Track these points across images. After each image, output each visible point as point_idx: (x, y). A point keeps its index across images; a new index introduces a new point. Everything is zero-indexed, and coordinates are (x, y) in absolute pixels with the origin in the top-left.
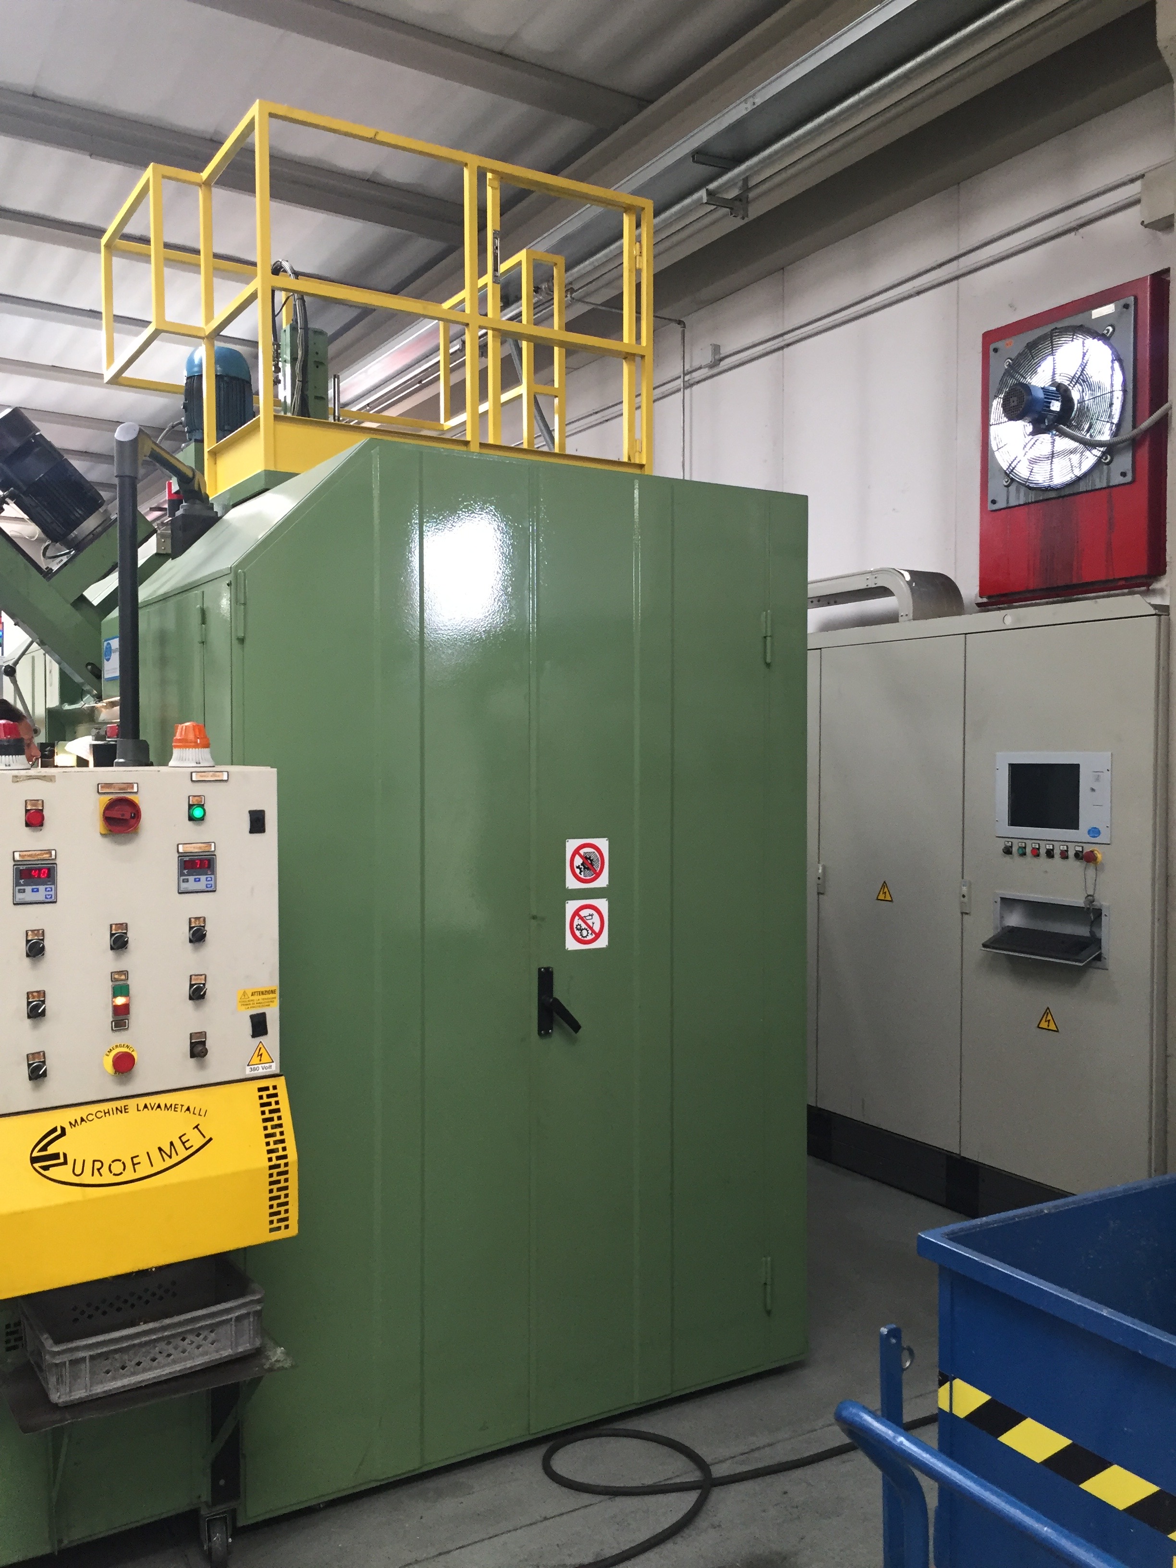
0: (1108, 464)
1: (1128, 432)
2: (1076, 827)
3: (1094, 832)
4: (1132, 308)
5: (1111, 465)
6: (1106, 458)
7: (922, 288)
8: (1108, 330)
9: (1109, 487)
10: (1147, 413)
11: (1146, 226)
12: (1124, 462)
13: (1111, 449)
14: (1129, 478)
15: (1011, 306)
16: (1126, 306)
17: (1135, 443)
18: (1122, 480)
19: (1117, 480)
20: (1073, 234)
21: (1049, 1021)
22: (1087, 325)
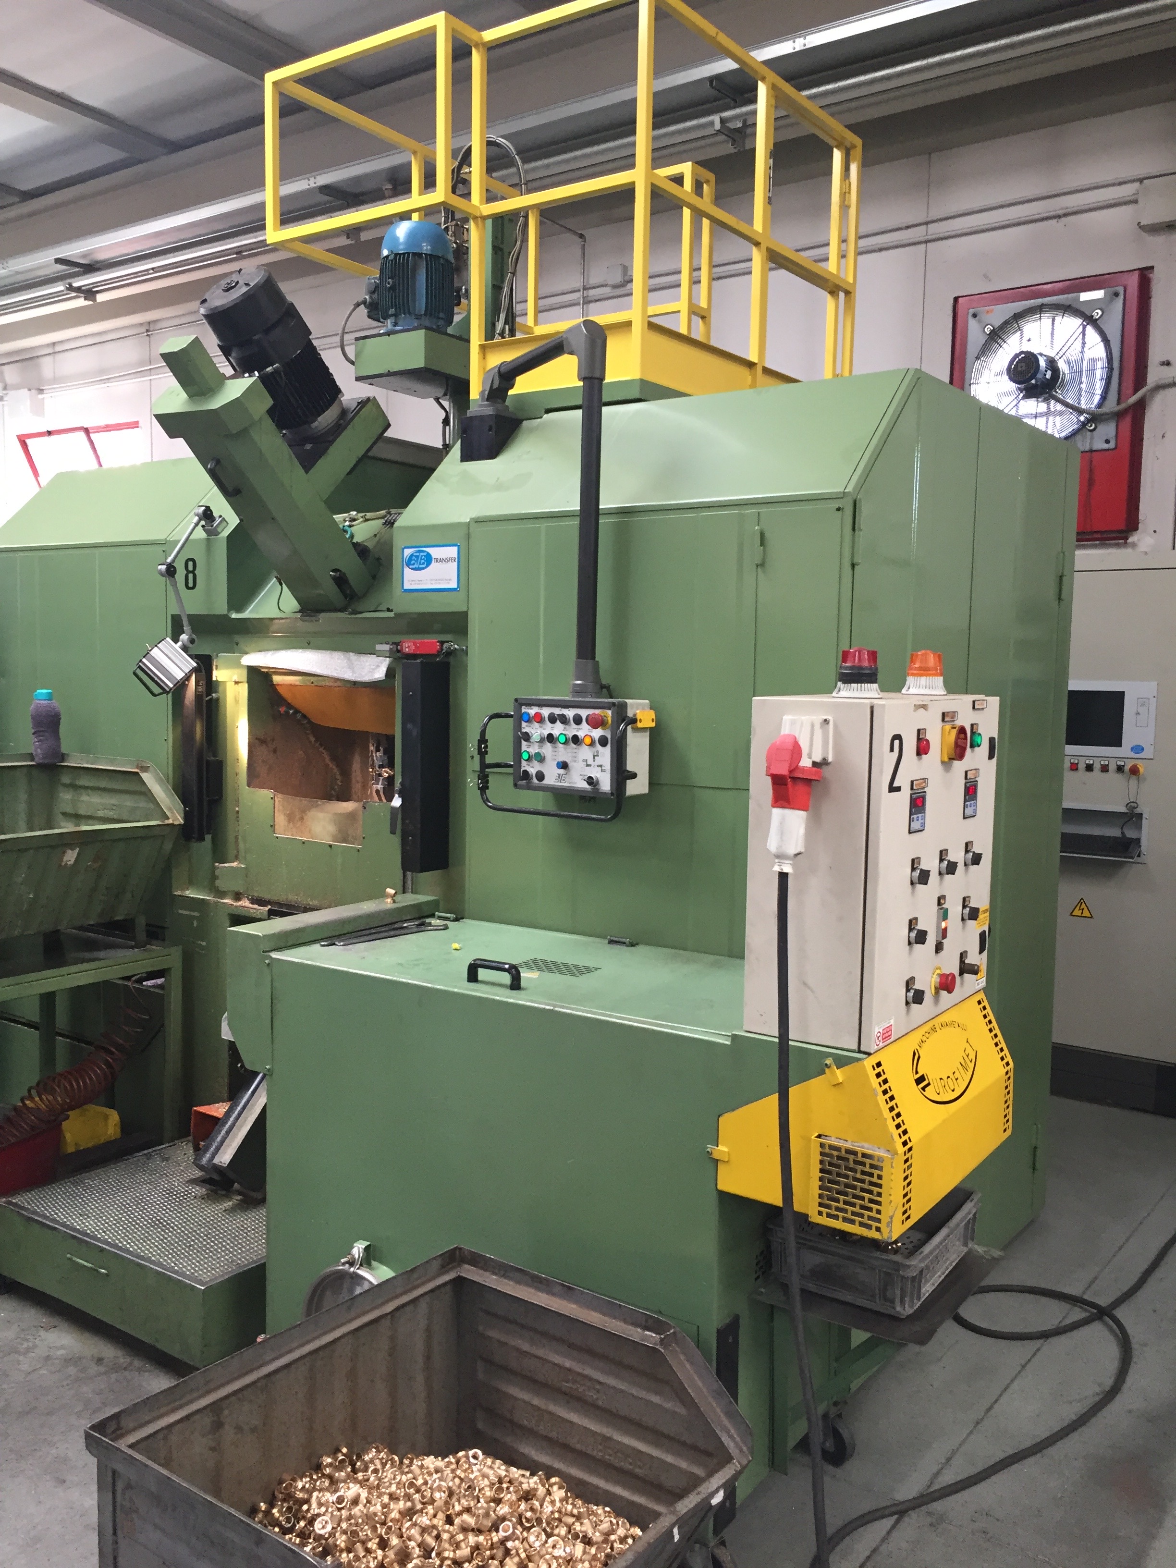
0: (1091, 431)
1: (1111, 405)
2: (1119, 745)
3: (1138, 749)
4: (1121, 297)
5: (1095, 433)
6: (1091, 426)
7: (885, 246)
8: (1098, 313)
9: (1091, 451)
10: (1130, 391)
11: (1140, 227)
12: (1108, 430)
13: (1095, 418)
14: (1112, 445)
15: (985, 276)
16: (1116, 294)
17: (1118, 416)
18: (1106, 446)
19: (1100, 445)
20: (1055, 220)
21: (1083, 909)
22: (1074, 305)
